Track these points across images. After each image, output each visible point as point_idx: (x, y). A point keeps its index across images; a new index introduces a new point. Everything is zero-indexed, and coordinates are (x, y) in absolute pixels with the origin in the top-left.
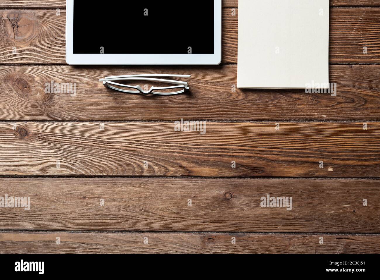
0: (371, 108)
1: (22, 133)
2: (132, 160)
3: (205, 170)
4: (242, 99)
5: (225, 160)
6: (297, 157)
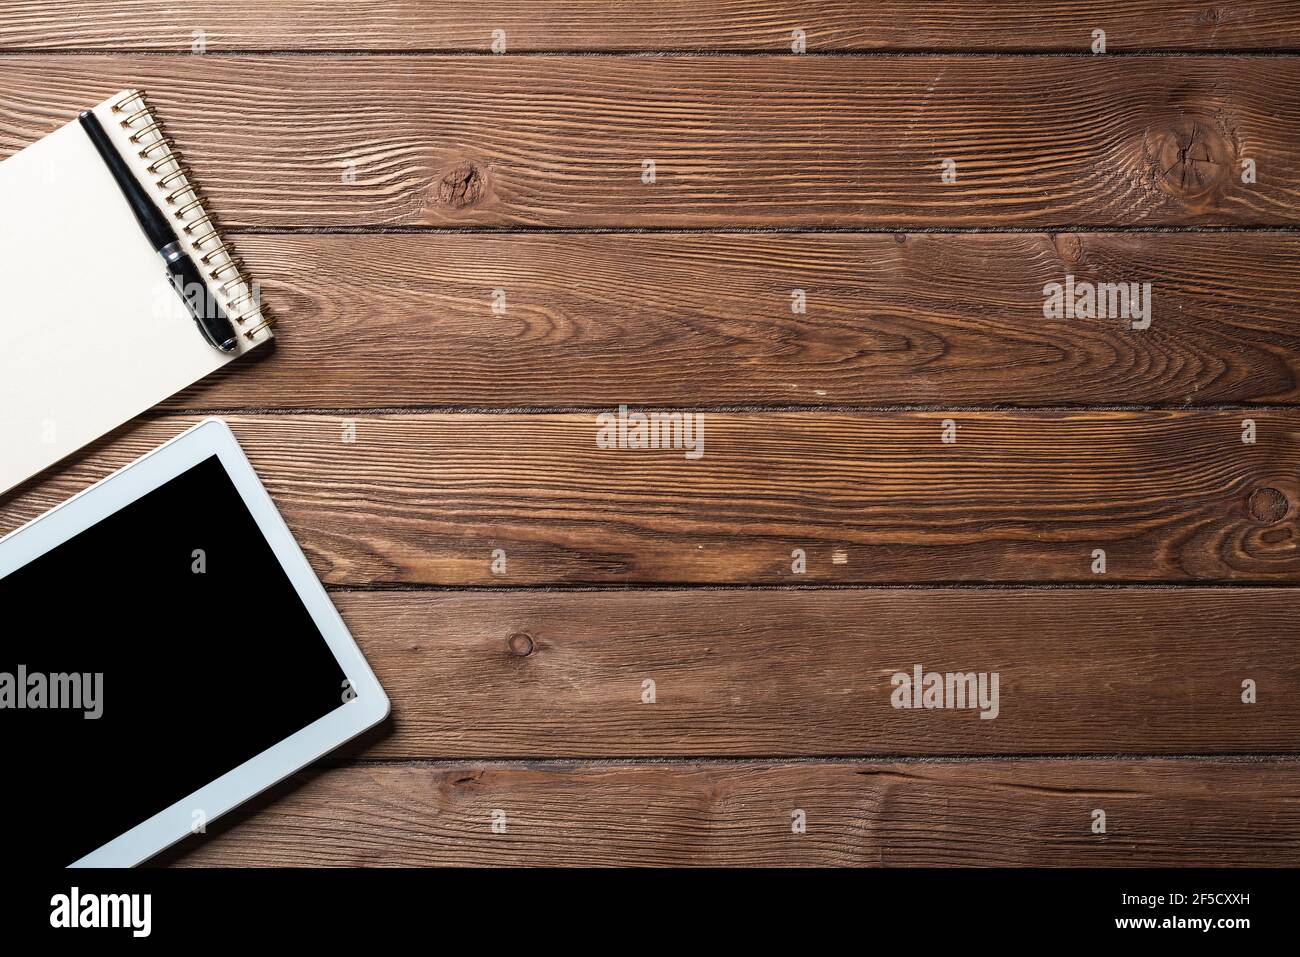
0: (963, 368)
3: (449, 565)
4: (563, 339)
5: (512, 532)
6: (735, 520)
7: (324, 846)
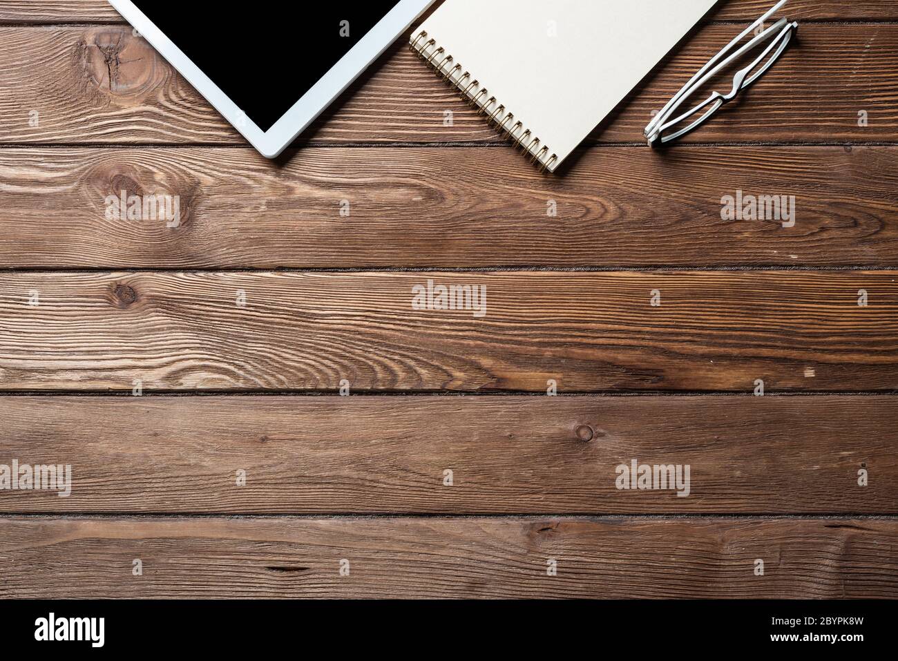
0: (894, 239)
1: (125, 297)
2: (371, 355)
3: (534, 377)
4: (612, 219)
5: (577, 353)
6: (735, 346)
7: (446, 575)
